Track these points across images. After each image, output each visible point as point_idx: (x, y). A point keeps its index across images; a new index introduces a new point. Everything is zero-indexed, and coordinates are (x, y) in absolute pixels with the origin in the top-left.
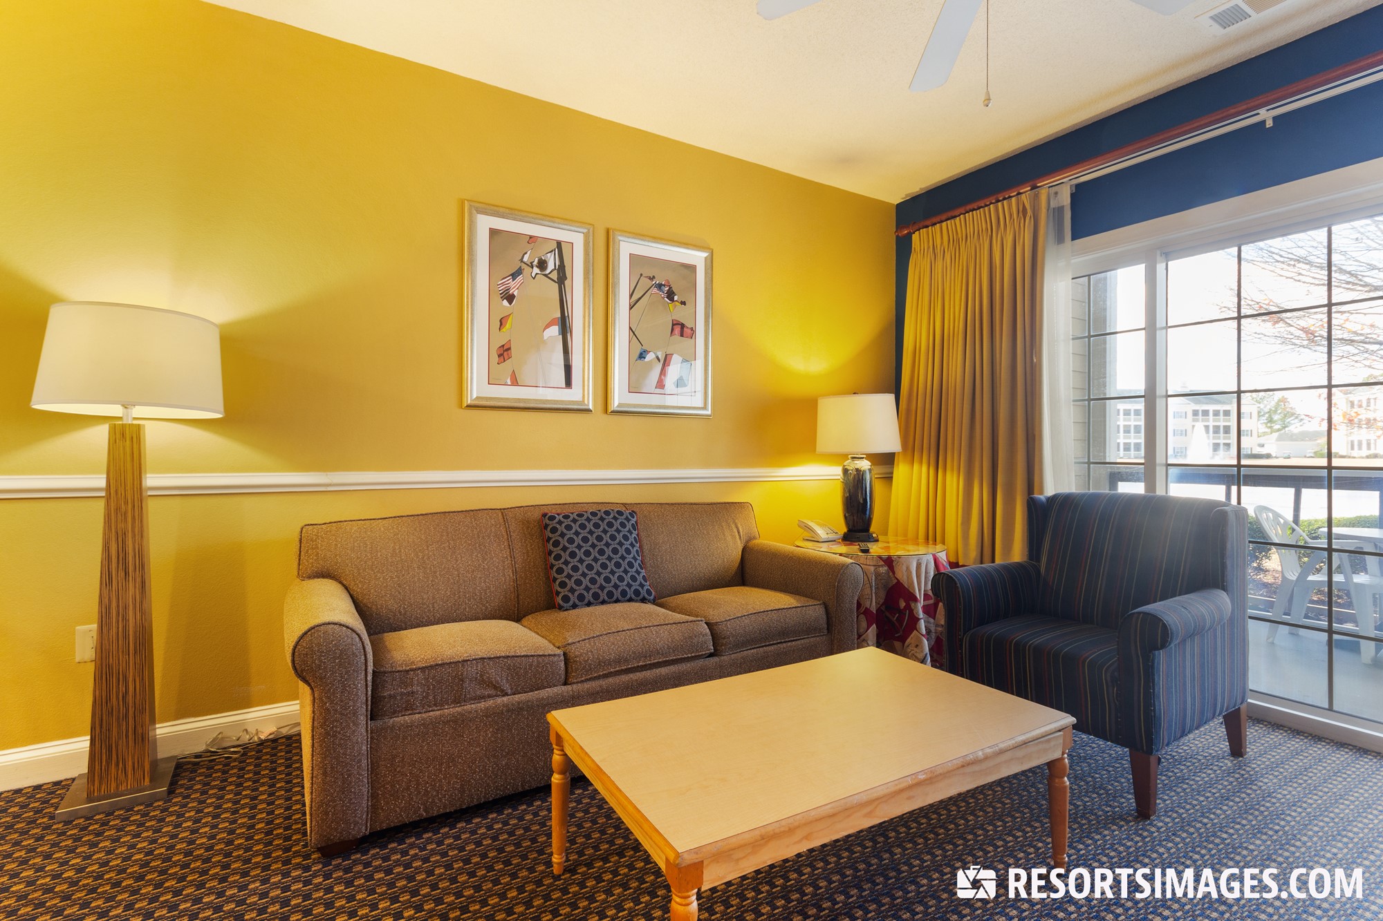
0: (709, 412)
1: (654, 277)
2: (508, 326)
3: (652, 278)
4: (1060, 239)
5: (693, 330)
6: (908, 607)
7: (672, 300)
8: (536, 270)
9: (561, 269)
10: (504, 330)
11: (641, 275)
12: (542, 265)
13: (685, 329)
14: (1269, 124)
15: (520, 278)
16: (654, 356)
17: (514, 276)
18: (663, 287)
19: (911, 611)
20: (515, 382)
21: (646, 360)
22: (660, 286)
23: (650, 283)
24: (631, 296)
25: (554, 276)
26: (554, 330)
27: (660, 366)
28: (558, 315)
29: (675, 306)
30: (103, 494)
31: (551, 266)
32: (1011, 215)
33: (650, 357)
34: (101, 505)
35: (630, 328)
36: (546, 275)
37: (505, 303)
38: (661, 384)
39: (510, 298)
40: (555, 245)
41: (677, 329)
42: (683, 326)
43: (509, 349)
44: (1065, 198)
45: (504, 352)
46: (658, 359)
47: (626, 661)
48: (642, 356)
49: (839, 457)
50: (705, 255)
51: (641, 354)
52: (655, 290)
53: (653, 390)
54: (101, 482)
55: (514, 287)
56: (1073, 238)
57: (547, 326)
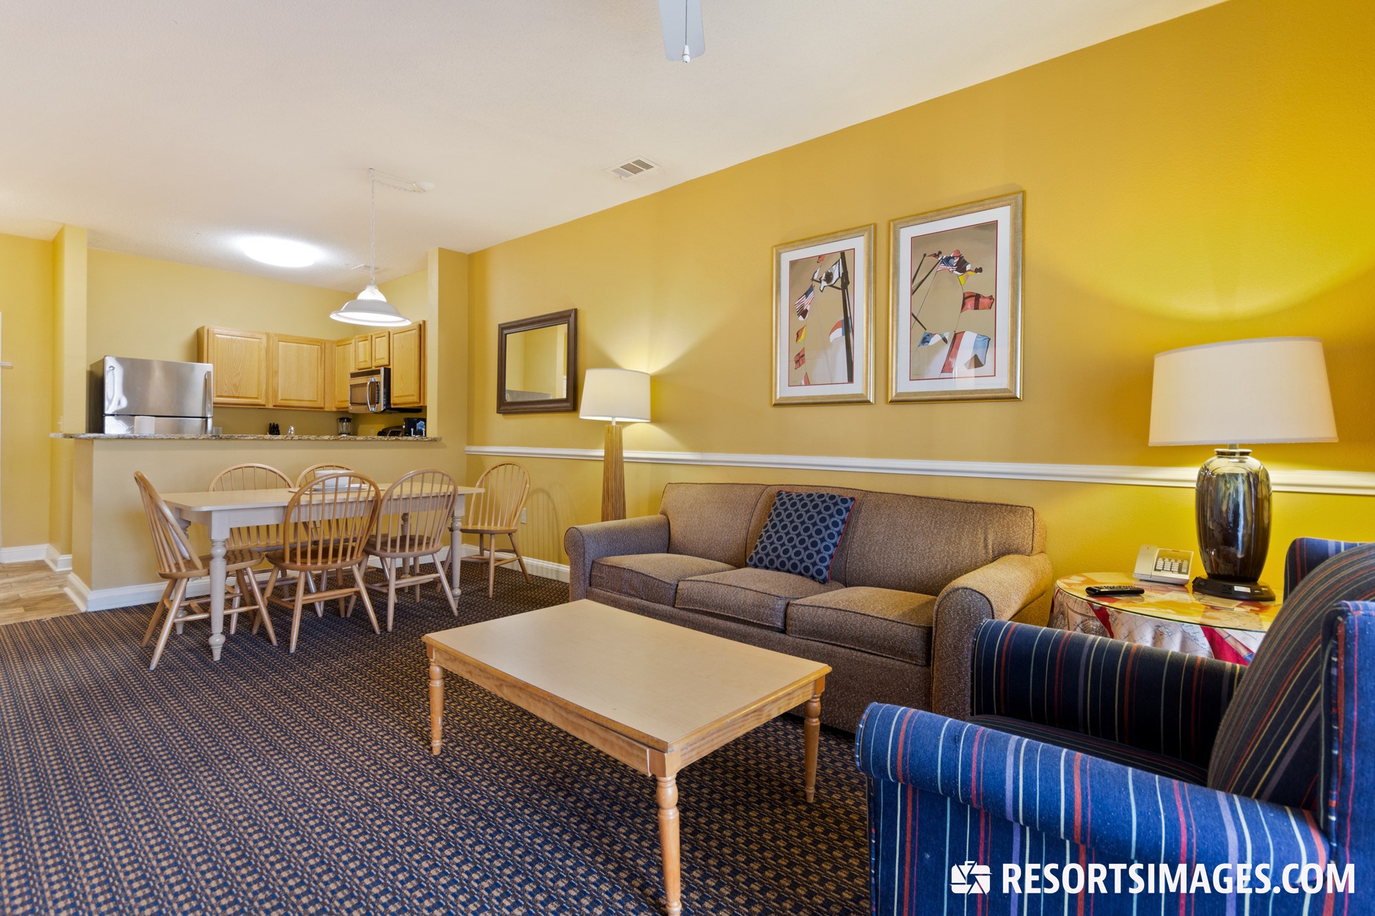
1: (940, 253)
2: (803, 337)
3: (936, 256)
5: (993, 299)
7: (963, 270)
8: (824, 283)
9: (845, 276)
10: (800, 341)
11: (925, 255)
12: (829, 277)
13: (981, 300)
15: (811, 294)
16: (940, 338)
17: (807, 294)
18: (951, 260)
20: (808, 383)
21: (930, 344)
22: (947, 261)
23: (935, 260)
24: (913, 281)
25: (839, 284)
26: (839, 332)
27: (947, 347)
28: (842, 318)
29: (968, 276)
31: (836, 276)
33: (936, 339)
35: (912, 315)
36: (832, 286)
37: (801, 318)
38: (947, 368)
39: (804, 313)
40: (839, 257)
41: (971, 302)
42: (977, 297)
43: (803, 355)
45: (799, 359)
46: (945, 340)
47: (707, 606)
48: (925, 341)
50: (1011, 207)
51: (924, 338)
52: (942, 266)
53: (938, 373)
55: (807, 303)
57: (833, 330)
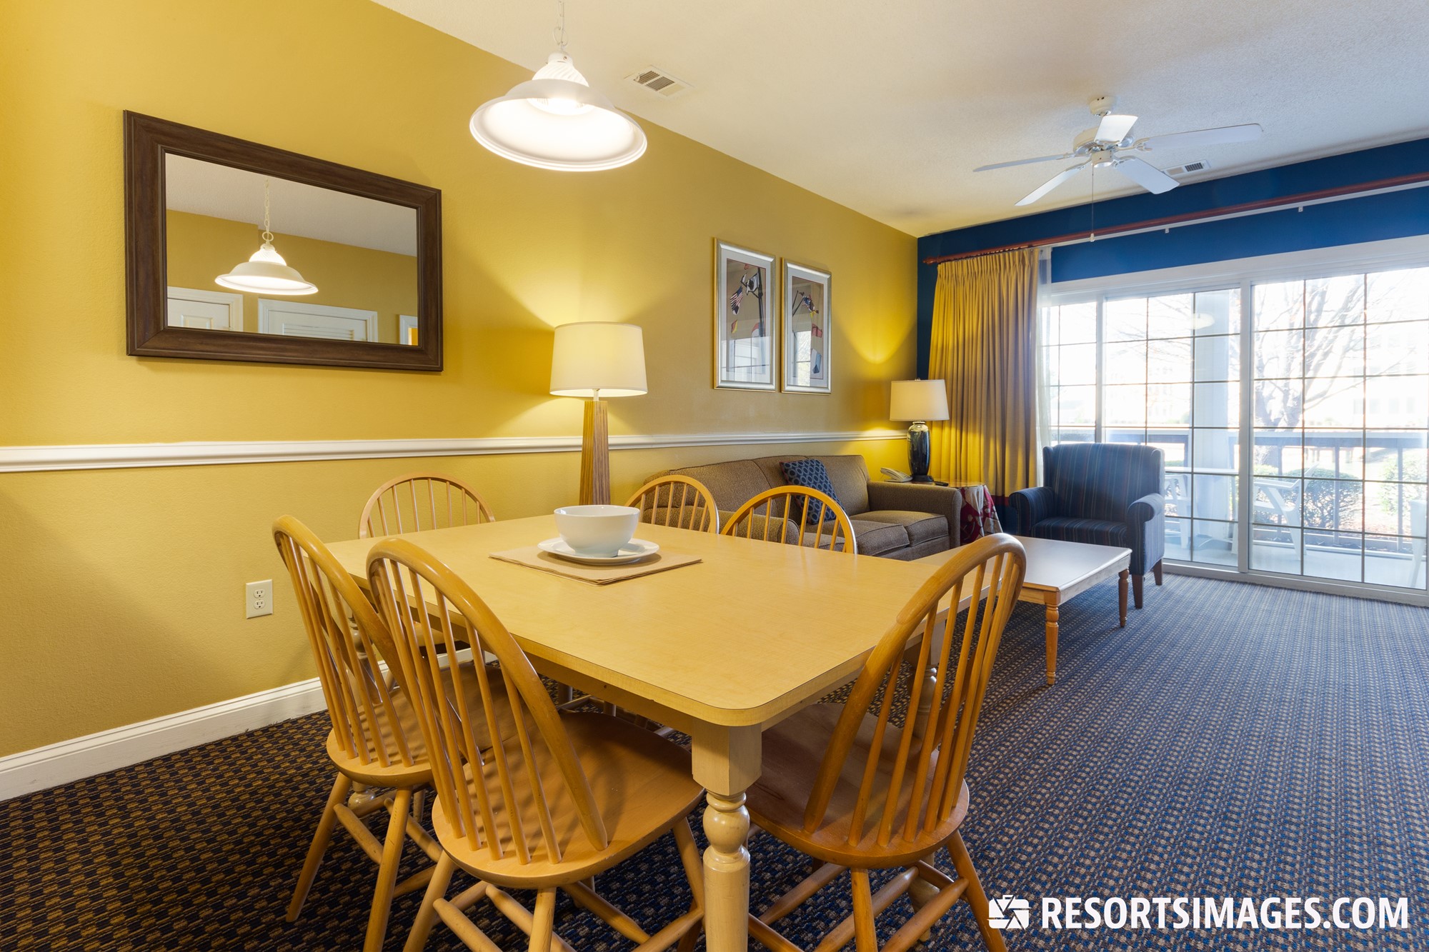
0: (829, 391)
2: (736, 329)
3: (803, 294)
4: (1044, 281)
5: (822, 332)
6: (974, 520)
7: (811, 308)
8: (748, 289)
9: (760, 287)
10: (734, 332)
11: (798, 291)
12: (751, 285)
13: (818, 331)
14: (1167, 231)
15: (741, 294)
17: (738, 292)
18: (808, 300)
19: (976, 522)
22: (806, 299)
23: (802, 297)
24: (792, 307)
25: (757, 292)
26: (757, 332)
28: (759, 321)
29: (813, 314)
30: (581, 449)
31: (755, 286)
32: (1014, 262)
34: (580, 456)
36: (753, 292)
37: (734, 312)
39: (736, 309)
40: (756, 271)
41: (815, 331)
42: (817, 329)
44: (1048, 255)
49: (905, 425)
50: (828, 276)
52: (804, 303)
54: (579, 440)
55: (738, 300)
56: (1053, 281)
57: (753, 330)
